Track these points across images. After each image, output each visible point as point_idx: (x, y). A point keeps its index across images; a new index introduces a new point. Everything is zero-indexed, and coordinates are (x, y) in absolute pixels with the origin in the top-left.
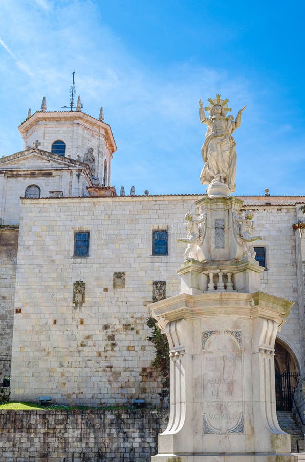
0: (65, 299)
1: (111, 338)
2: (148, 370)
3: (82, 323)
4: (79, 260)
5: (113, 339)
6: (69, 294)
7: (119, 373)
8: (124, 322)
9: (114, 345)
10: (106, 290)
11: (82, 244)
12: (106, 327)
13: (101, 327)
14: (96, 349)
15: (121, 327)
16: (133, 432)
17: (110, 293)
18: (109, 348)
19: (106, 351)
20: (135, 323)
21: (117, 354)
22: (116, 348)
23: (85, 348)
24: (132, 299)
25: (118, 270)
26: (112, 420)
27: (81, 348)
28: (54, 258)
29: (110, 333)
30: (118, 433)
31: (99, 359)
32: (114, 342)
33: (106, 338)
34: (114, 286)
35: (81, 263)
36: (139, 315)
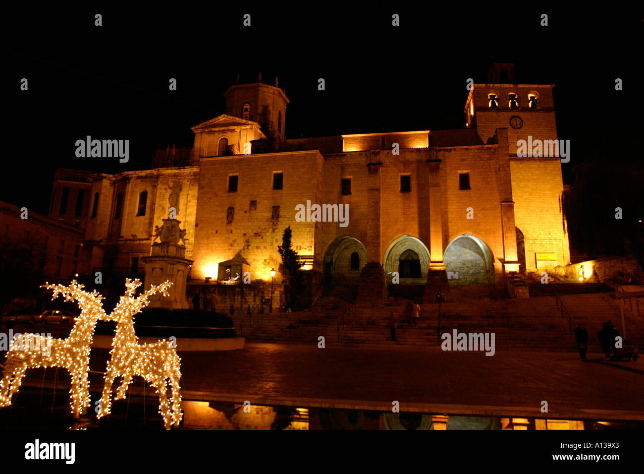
0: (223, 218)
1: (247, 241)
2: (268, 261)
3: (231, 232)
4: (231, 194)
5: (248, 242)
6: (224, 215)
8: (255, 231)
9: (248, 245)
10: (246, 212)
11: (234, 182)
12: (245, 235)
13: (242, 235)
15: (253, 234)
16: (250, 298)
17: (247, 214)
18: (246, 247)
20: (261, 233)
21: (250, 251)
22: (250, 248)
23: (233, 248)
24: (260, 217)
25: (252, 200)
26: (238, 291)
27: (230, 247)
28: (218, 193)
29: (247, 238)
30: (242, 298)
32: (248, 244)
33: (244, 241)
34: (251, 209)
35: (231, 196)
36: (263, 227)
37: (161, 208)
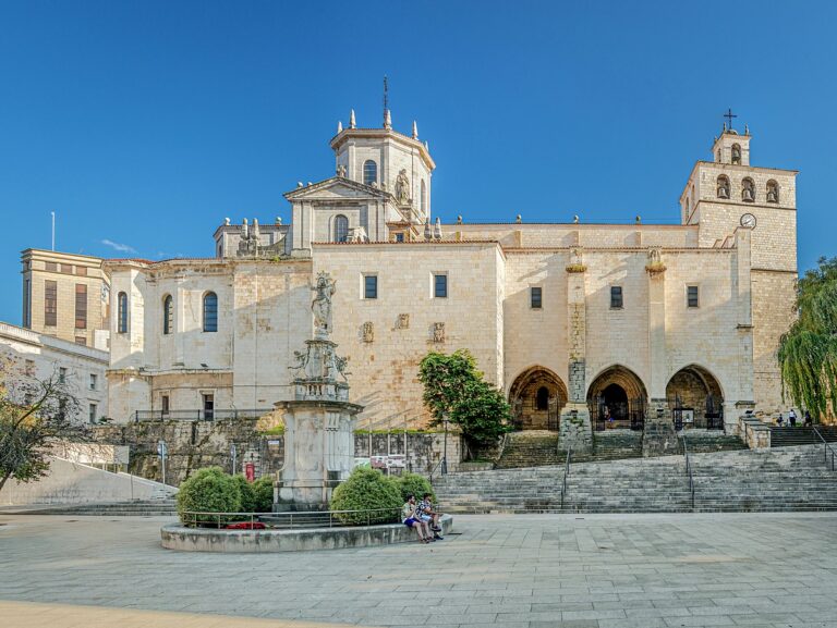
0: (357, 338)
1: (399, 372)
3: (372, 359)
4: (369, 302)
6: (360, 334)
7: (406, 403)
8: (409, 359)
9: (400, 378)
10: (393, 329)
12: (394, 363)
13: (390, 363)
14: (385, 382)
15: (406, 362)
17: (397, 333)
18: (397, 381)
19: (394, 383)
21: (404, 386)
22: (403, 381)
23: (376, 381)
24: (416, 338)
25: (402, 313)
27: (373, 381)
29: (397, 368)
31: (389, 391)
32: (401, 376)
33: (394, 372)
34: (400, 327)
35: (370, 305)
36: (422, 352)
37: (245, 321)
